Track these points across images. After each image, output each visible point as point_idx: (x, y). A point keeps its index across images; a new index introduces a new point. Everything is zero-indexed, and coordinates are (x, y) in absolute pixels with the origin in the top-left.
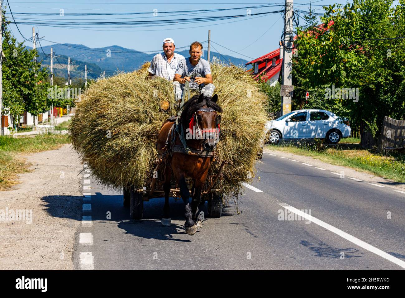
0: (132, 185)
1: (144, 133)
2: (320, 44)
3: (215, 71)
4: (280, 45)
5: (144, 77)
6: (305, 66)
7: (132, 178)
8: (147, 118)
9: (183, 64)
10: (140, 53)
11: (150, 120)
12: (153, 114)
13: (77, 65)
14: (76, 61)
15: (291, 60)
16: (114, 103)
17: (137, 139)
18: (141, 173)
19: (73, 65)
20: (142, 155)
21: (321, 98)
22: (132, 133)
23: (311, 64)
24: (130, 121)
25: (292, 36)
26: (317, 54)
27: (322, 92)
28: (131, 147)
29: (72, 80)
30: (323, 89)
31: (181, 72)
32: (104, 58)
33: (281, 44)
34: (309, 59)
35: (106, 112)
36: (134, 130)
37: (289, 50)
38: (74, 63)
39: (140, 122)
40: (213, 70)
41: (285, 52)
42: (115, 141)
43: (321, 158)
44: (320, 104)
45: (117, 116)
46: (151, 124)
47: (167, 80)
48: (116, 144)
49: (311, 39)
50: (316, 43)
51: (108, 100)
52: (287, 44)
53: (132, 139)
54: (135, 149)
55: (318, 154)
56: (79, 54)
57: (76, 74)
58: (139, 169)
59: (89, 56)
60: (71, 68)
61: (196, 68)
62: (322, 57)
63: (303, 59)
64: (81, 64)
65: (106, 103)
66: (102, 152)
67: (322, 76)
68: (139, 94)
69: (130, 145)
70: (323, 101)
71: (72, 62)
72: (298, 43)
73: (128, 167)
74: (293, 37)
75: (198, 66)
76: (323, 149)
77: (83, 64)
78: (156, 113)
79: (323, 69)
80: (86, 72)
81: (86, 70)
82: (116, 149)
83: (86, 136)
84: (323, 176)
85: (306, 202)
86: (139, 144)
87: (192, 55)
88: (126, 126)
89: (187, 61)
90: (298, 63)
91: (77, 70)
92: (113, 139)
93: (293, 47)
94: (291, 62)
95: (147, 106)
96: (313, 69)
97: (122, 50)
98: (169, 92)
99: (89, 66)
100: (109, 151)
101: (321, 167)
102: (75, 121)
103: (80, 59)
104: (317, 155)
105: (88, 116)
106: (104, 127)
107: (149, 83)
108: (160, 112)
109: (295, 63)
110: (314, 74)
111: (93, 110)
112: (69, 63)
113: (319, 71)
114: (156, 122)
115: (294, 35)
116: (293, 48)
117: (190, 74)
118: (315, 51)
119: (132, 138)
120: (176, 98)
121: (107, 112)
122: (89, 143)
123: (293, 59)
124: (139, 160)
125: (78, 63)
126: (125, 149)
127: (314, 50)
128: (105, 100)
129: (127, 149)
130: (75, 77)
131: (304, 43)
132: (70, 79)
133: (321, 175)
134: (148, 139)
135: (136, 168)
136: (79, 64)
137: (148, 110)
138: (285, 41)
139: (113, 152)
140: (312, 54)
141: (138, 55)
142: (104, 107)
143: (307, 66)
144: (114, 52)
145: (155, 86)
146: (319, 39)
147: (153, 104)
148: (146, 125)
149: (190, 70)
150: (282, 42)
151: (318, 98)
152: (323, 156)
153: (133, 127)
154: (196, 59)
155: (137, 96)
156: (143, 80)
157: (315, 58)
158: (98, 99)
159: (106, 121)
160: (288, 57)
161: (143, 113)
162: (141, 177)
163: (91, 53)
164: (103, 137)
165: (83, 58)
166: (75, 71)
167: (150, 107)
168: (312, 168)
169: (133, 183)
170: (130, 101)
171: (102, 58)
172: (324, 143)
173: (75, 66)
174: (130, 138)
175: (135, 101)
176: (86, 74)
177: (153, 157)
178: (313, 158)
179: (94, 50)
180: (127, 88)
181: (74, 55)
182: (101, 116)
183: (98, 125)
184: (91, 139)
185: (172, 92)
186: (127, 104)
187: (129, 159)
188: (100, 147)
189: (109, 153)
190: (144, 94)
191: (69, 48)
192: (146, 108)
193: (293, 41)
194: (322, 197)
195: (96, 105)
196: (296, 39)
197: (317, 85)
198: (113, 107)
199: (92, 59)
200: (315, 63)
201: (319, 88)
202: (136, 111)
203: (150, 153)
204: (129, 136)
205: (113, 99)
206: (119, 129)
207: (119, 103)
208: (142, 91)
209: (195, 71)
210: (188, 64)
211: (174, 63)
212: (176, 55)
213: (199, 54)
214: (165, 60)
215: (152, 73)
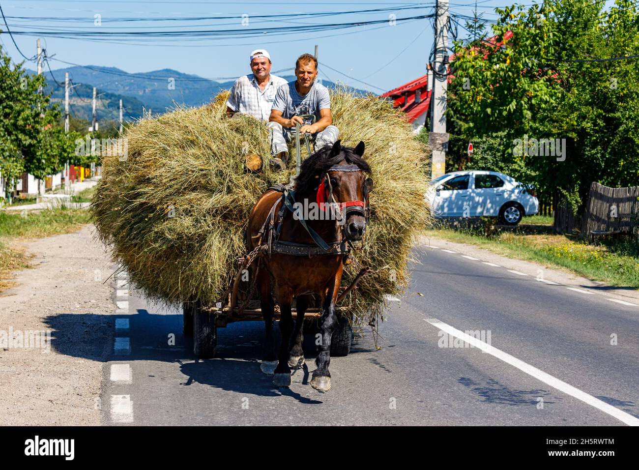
0: (197, 299)
1: (217, 211)
2: (491, 69)
3: (339, 105)
4: (427, 69)
5: (219, 115)
6: (466, 102)
7: (197, 288)
8: (222, 184)
9: (285, 92)
10: (206, 80)
11: (228, 187)
12: (234, 176)
13: (106, 100)
14: (105, 93)
15: (444, 94)
16: (166, 157)
17: (205, 220)
18: (212, 279)
19: (101, 99)
20: (214, 248)
21: (492, 154)
22: (197, 210)
23: (476, 100)
24: (194, 190)
25: (446, 55)
26: (486, 83)
27: (494, 143)
28: (195, 234)
29: (99, 123)
30: (496, 139)
31: (281, 107)
32: (150, 89)
33: (429, 68)
34: (473, 91)
35: (152, 173)
36: (199, 204)
37: (442, 77)
38: (103, 96)
39: (211, 190)
40: (335, 103)
41: (436, 80)
42: (167, 224)
43: (492, 248)
44: (490, 162)
45: (171, 180)
46: (229, 195)
47: (258, 120)
48: (169, 229)
49: (477, 60)
50: (485, 66)
51: (156, 153)
52: (439, 68)
53: (197, 221)
54: (202, 238)
55: (486, 241)
56: (110, 82)
57: (105, 114)
58: (208, 271)
59: (127, 86)
60: (97, 104)
61: (306, 99)
62: (494, 89)
63: (464, 91)
64: (113, 98)
65: (153, 158)
66: (146, 243)
67: (494, 119)
68: (209, 143)
69: (193, 231)
70: (495, 157)
71: (99, 95)
72: (456, 66)
74: (448, 56)
75: (309, 95)
76: (495, 232)
77: (116, 99)
78: (239, 175)
79: (495, 107)
80: (121, 110)
81: (121, 107)
82: (170, 237)
83: (118, 215)
84: (494, 276)
85: (468, 317)
86: (209, 229)
87: (300, 77)
88: (187, 197)
89: (291, 88)
90: (456, 97)
91: (107, 107)
92: (164, 221)
93: (448, 72)
94: (446, 96)
95: (223, 164)
96: (479, 107)
97: (178, 76)
98: (261, 139)
99: (126, 101)
100: (157, 240)
101: (491, 261)
102: (101, 190)
103: (111, 90)
104: (484, 243)
105: (122, 179)
106: (149, 200)
107: (226, 125)
108: (245, 174)
109: (451, 98)
110: (482, 116)
111: (130, 170)
112: (94, 96)
113: (489, 110)
114: (238, 191)
115: (450, 54)
116: (448, 74)
117: (297, 109)
119: (197, 219)
120: (274, 150)
121: (155, 174)
122: (122, 227)
123: (449, 92)
124: (208, 257)
125: (108, 96)
126: (185, 237)
127: (481, 77)
128: (151, 152)
129: (188, 237)
130: (104, 119)
131: (466, 66)
132: (96, 121)
133: (491, 275)
134: (224, 221)
135: (204, 270)
136: (110, 98)
137: (224, 171)
138: (435, 62)
139: (164, 243)
140: (478, 84)
141: (204, 84)
142: (148, 164)
143: (470, 102)
145: (237, 129)
146: (490, 59)
147: (234, 160)
148: (220, 196)
149: (296, 104)
150: (430, 65)
151: (487, 152)
152: (495, 245)
153: (198, 200)
154: (306, 83)
155: (206, 146)
156: (217, 120)
157: (483, 89)
158: (139, 151)
159: (152, 188)
160: (440, 88)
161: (217, 175)
162: (211, 286)
163: (129, 81)
164: (147, 217)
165: (116, 89)
166: (103, 108)
167: (228, 166)
168: (478, 263)
169: (198, 297)
170: (193, 155)
171: (147, 88)
172: (496, 224)
173: (104, 101)
174: (194, 218)
175: (202, 154)
176: (121, 114)
177: (233, 251)
178: (479, 247)
179: (134, 77)
180: (189, 133)
181: (103, 84)
182: (147, 181)
183: (138, 195)
184: (126, 220)
185: (267, 140)
186: (189, 159)
187: (192, 255)
188: (141, 233)
189: (157, 245)
190: (218, 143)
191: (95, 73)
192: (221, 166)
193: (449, 63)
194: (494, 310)
195: (135, 161)
196: (454, 60)
197: (486, 133)
198: (164, 165)
199: (130, 90)
200: (483, 98)
201: (488, 137)
202: (204, 172)
203: (227, 245)
204: (192, 215)
205: (164, 152)
206: (175, 204)
207: (175, 158)
208: (214, 138)
209: (306, 105)
210: (293, 92)
211: (271, 92)
212: (273, 78)
213: (311, 75)
214: (255, 86)
215: (233, 108)
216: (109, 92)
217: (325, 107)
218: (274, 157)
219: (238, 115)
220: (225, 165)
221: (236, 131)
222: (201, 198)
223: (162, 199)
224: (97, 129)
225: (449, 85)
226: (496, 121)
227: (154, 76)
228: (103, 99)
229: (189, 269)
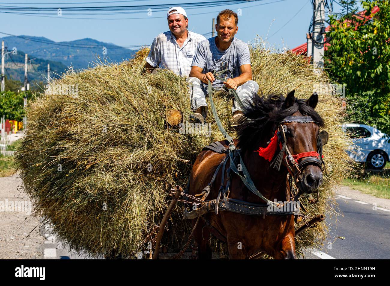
0: (119, 253)
1: (137, 166)
2: (361, 38)
3: (258, 61)
4: (307, 38)
5: (139, 71)
6: (340, 66)
7: (118, 243)
8: (143, 139)
9: (205, 48)
10: (121, 48)
11: (149, 142)
12: (154, 132)
13: (36, 64)
14: (35, 59)
15: (322, 59)
16: (86, 113)
17: (126, 176)
18: (133, 234)
19: (32, 63)
20: (135, 203)
21: (362, 109)
22: (118, 165)
23: (348, 64)
24: (115, 145)
25: (323, 26)
26: (357, 50)
27: (364, 100)
28: (116, 189)
29: (30, 83)
30: (365, 97)
31: (201, 64)
32: (73, 56)
33: (309, 37)
34: (346, 57)
35: (73, 129)
36: (120, 160)
37: (320, 45)
38: (33, 61)
39: (132, 146)
40: (254, 59)
41: (315, 48)
42: (88, 180)
43: (362, 189)
44: (360, 117)
45: (91, 136)
46: (150, 150)
47: (178, 75)
48: (90, 185)
49: (349, 31)
50: (356, 36)
51: (77, 109)
52: (317, 38)
53: (118, 176)
54: (123, 193)
55: (357, 183)
56: (39, 49)
57: (35, 76)
58: (129, 226)
59: (53, 52)
60: (29, 68)
61: (226, 55)
62: (363, 55)
63: (338, 56)
64: (42, 63)
65: (74, 113)
66: (67, 198)
67: (364, 80)
68: (130, 98)
69: (113, 186)
70: (365, 112)
71: (30, 60)
72: (331, 36)
73: (112, 224)
74: (325, 28)
75: (229, 51)
76: (365, 176)
77: (45, 63)
78: (159, 130)
79: (364, 70)
80: (49, 73)
81: (48, 71)
82: (91, 192)
83: (39, 170)
84: (365, 212)
85: (342, 247)
86: (130, 184)
87: (220, 32)
88: (108, 152)
89: (211, 44)
90: (332, 62)
91: (37, 71)
92: (85, 176)
93: (325, 41)
94: (323, 61)
95: (144, 119)
96: (351, 71)
97: (96, 44)
98: (181, 94)
99: (53, 65)
100: (78, 196)
101: (361, 200)
102: (26, 143)
103: (41, 56)
104: (356, 185)
105: (43, 135)
106: (70, 156)
107: (146, 80)
108: (165, 129)
109: (327, 62)
110: (353, 78)
111: (51, 125)
112: (26, 61)
113: (359, 73)
114: (159, 146)
115: (327, 25)
116: (325, 43)
117: (216, 65)
118: (354, 46)
119: (118, 174)
120: (194, 105)
121: (75, 130)
122: (44, 182)
123: (325, 57)
124: (129, 211)
125: (38, 61)
126: (106, 193)
127: (352, 45)
128: (71, 108)
129: (109, 192)
130: (35, 80)
131: (340, 36)
132: (28, 82)
133: (362, 211)
134: (145, 176)
135: (125, 225)
136: (40, 63)
137: (145, 126)
138: (314, 33)
139: (85, 199)
140: (350, 51)
141: (119, 51)
142: (69, 120)
143: (344, 66)
144: (86, 47)
145: (157, 84)
146: (360, 30)
147: (154, 115)
148: (141, 151)
150: (310, 35)
151: (358, 108)
152: (365, 186)
153: (119, 155)
154: (226, 38)
155: (127, 101)
156: (137, 75)
157: (354, 56)
158: (60, 107)
159: (73, 144)
160: (318, 54)
161: (137, 130)
162: (133, 241)
163: (55, 48)
164: (67, 173)
165: (44, 55)
166: (34, 71)
167: (149, 121)
168: (351, 202)
169: (120, 250)
170: (114, 110)
171: (71, 54)
172: (366, 169)
173: (34, 65)
174: (114, 173)
175: (123, 109)
176: (49, 76)
177: (154, 206)
178: (351, 188)
179: (59, 45)
180: (109, 88)
181: (33, 51)
182: (66, 136)
183: (59, 151)
184: (47, 175)
185: (187, 95)
186: (110, 114)
187: (113, 209)
188: (62, 188)
189: (78, 200)
190: (138, 99)
191: (26, 42)
192: (142, 122)
193: (325, 33)
194: (364, 241)
195: (56, 117)
196: (329, 30)
197: (358, 92)
198: (85, 121)
199: (56, 56)
200: (354, 63)
201: (359, 96)
202: (125, 127)
203: (148, 199)
204: (112, 170)
205: (85, 107)
206: (96, 159)
207: (96, 114)
208: (135, 94)
209: (225, 60)
210: (213, 48)
211: (189, 48)
212: (192, 35)
213: (230, 31)
214: (174, 43)
215: (152, 64)
216: (39, 58)
217: (245, 63)
218: (194, 112)
219: (158, 71)
220: (146, 121)
221: (156, 86)
222: (122, 153)
223: (83, 155)
224: (28, 89)
225: (326, 52)
226: (365, 81)
227: (77, 44)
228: (34, 63)
229: (110, 224)
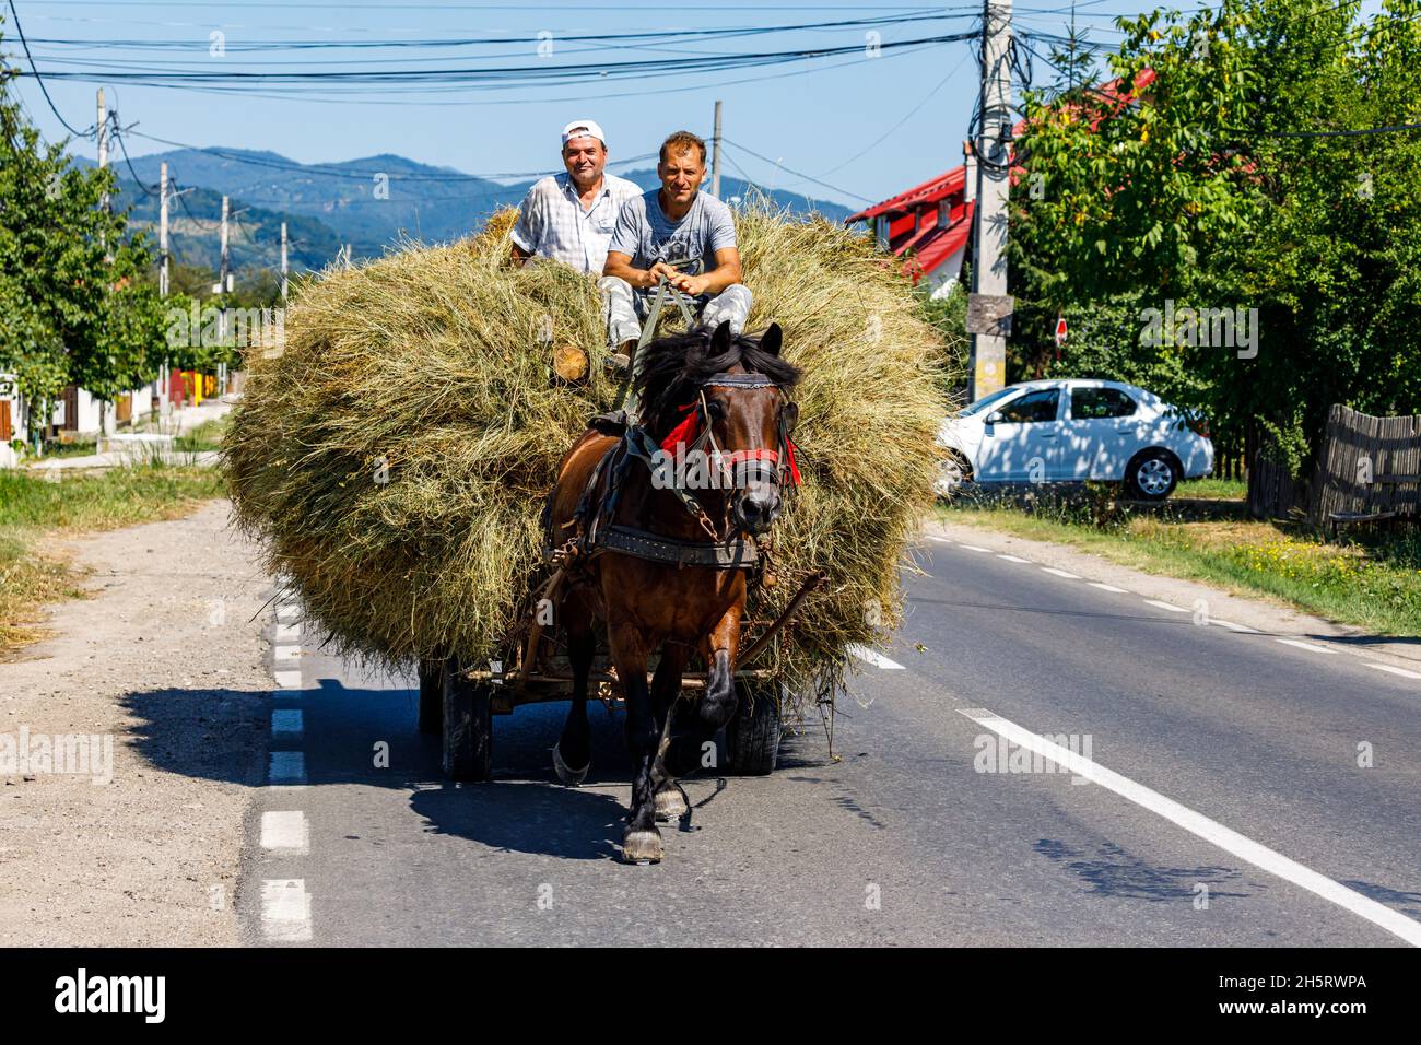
0: (450, 653)
1: (492, 465)
2: (1106, 153)
3: (752, 242)
4: (964, 152)
5: (495, 262)
6: (1052, 227)
7: (450, 631)
8: (503, 409)
9: (636, 213)
10: (474, 180)
11: (517, 416)
12: (528, 394)
13: (252, 223)
14: (248, 209)
15: (1002, 208)
16: (384, 353)
17: (467, 487)
18: (482, 612)
19: (240, 221)
20: (486, 545)
21: (1109, 341)
22: (452, 465)
23: (1074, 222)
24: (445, 421)
25: (1007, 123)
26: (1096, 184)
27: (1114, 317)
28: (446, 516)
29: (234, 274)
30: (1117, 310)
31: (628, 246)
32: (348, 200)
33: (968, 151)
34: (1066, 202)
35: (355, 387)
36: (456, 453)
37: (998, 172)
38: (244, 216)
39: (480, 423)
40: (745, 236)
41: (984, 178)
42: (387, 495)
43: (1109, 552)
44: (1104, 361)
45: (394, 402)
46: (519, 433)
47: (580, 272)
48: (391, 506)
49: (1076, 134)
50: (1093, 147)
51: (363, 344)
52: (990, 152)
53: (451, 488)
54: (462, 525)
55: (1098, 536)
56: (259, 183)
57: (248, 254)
58: (474, 595)
59: (297, 192)
60: (232, 233)
61: (682, 228)
62: (1113, 197)
63: (1045, 202)
64: (266, 220)
65: (356, 354)
66: (342, 534)
67: (1114, 263)
68: (476, 322)
69: (441, 509)
70: (1116, 349)
71: (236, 213)
72: (1029, 146)
74: (1012, 125)
75: (690, 219)
76: (1117, 516)
77: (274, 221)
78: (539, 391)
79: (1115, 237)
80: (284, 246)
81: (284, 240)
82: (392, 522)
83: (282, 474)
84: (1115, 613)
85: (1057, 704)
86: (475, 505)
87: (668, 181)
88: (429, 437)
89: (648, 204)
90: (1030, 216)
91: (254, 240)
93: (1011, 160)
94: (1006, 213)
95: (506, 367)
96: (1081, 239)
97: (410, 171)
98: (586, 313)
99: (295, 226)
100: (365, 530)
102: (243, 421)
103: (263, 201)
104: (1093, 541)
105: (288, 400)
106: (348, 443)
107: (512, 283)
108: (552, 388)
109: (1018, 218)
110: (1086, 257)
111: (307, 379)
112: (225, 216)
113: (1101, 246)
114: (537, 423)
115: (1016, 119)
116: (1012, 165)
117: (661, 250)
118: (1087, 174)
119: (451, 483)
120: (613, 336)
121: (360, 388)
122: (291, 501)
123: (1012, 204)
124: (474, 564)
125: (255, 215)
126: (424, 523)
127: (1083, 172)
128: (351, 342)
129: (432, 522)
130: (247, 266)
132: (230, 270)
133: (1108, 611)
134: (509, 488)
135: (466, 593)
136: (260, 220)
137: (508, 382)
138: (982, 139)
139: (380, 535)
140: (1078, 187)
142: (346, 367)
143: (1061, 227)
145: (535, 291)
146: (1104, 131)
147: (528, 358)
148: (500, 435)
149: (660, 238)
150: (972, 144)
151: (1098, 338)
152: (1116, 544)
153: (453, 444)
154: (682, 194)
155: (470, 328)
156: (491, 272)
157: (1089, 199)
158: (327, 340)
159: (354, 418)
160: (993, 197)
161: (492, 390)
162: (481, 627)
163: (301, 181)
164: (343, 479)
165: (273, 199)
166: (245, 243)
167: (516, 371)
168: (1078, 586)
169: (453, 649)
170: (442, 348)
171: (341, 197)
172: (1118, 498)
173: (247, 225)
174: (443, 481)
175: (461, 345)
176: (284, 255)
177: (527, 552)
178: (1080, 549)
179: (312, 172)
180: (432, 301)
181: (244, 188)
182: (338, 402)
183: (325, 434)
184: (298, 485)
185: (598, 315)
186: (433, 357)
187: (440, 560)
188: (331, 515)
189: (366, 539)
190: (494, 323)
191: (226, 164)
192: (502, 372)
193: (1013, 140)
194: (1113, 689)
195: (317, 361)
196: (1024, 133)
197: (1097, 294)
198: (380, 369)
199: (305, 203)
200: (1088, 217)
201: (1101, 305)
202: (465, 384)
203: (515, 538)
204: (439, 476)
205: (381, 341)
206: (403, 452)
207: (404, 354)
208: (487, 312)
209: (681, 239)
210: (654, 213)
211: (606, 211)
212: (611, 181)
213: (692, 178)
214: (571, 199)
215: (526, 246)
216: (259, 206)
217: (725, 244)
218: (614, 352)
220: (510, 370)
221: (532, 296)
222: (459, 440)
223: (375, 442)
224: (230, 288)
225: (1013, 189)
226: (1117, 268)
227: (358, 171)
228: (245, 221)
229: (433, 590)
